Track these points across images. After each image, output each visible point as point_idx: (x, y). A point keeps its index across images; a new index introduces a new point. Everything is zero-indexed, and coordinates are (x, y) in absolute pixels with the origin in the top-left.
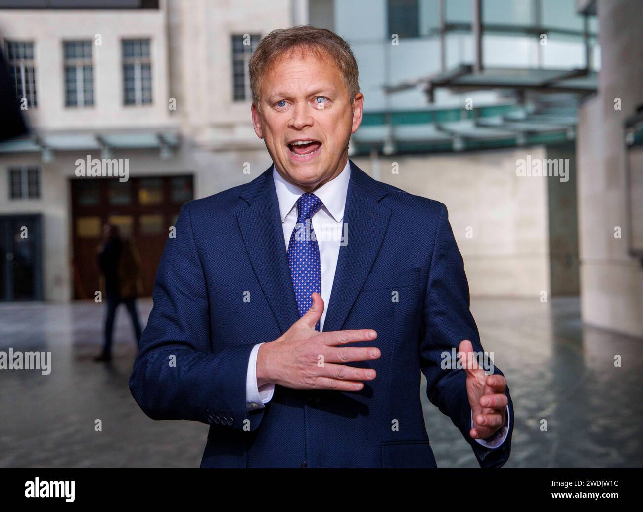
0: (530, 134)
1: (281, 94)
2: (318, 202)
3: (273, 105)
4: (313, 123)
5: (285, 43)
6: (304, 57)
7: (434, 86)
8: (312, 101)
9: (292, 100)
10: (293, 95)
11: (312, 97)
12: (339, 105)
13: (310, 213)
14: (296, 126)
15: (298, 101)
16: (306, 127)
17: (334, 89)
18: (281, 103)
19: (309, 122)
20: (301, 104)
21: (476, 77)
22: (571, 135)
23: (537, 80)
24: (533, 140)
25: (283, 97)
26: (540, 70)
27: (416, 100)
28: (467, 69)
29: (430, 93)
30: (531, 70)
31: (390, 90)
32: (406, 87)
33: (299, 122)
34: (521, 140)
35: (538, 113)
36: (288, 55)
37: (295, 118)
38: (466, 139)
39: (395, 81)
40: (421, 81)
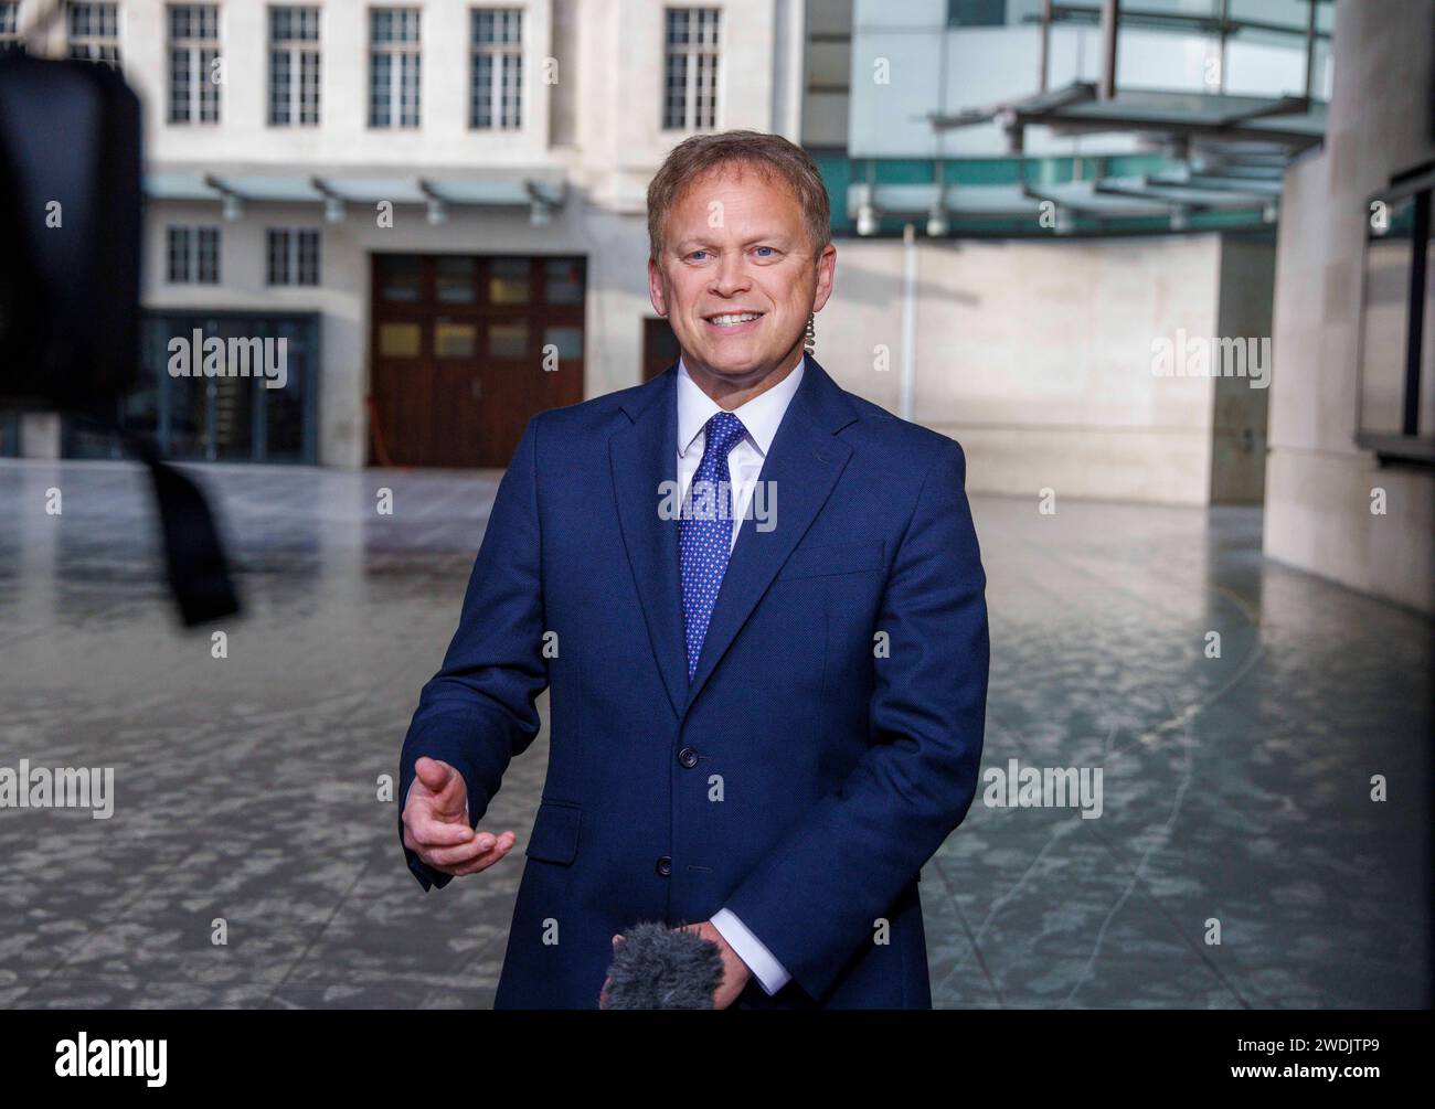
0: (1197, 209)
1: (699, 241)
2: (739, 429)
3: (685, 257)
4: (751, 286)
5: (709, 153)
6: (740, 178)
7: (1023, 120)
8: (751, 252)
9: (716, 250)
10: (718, 243)
11: (750, 247)
12: (794, 260)
13: (723, 445)
14: (722, 291)
15: (728, 251)
16: (738, 293)
17: (788, 235)
18: (698, 255)
19: (744, 285)
20: (732, 256)
21: (1102, 106)
22: (1270, 215)
23: (1214, 115)
24: (1201, 220)
25: (703, 245)
26: (1221, 97)
27: (989, 141)
28: (1087, 91)
29: (1016, 133)
30: (1206, 97)
31: (942, 123)
32: (973, 119)
33: (727, 285)
34: (1177, 222)
35: (1211, 173)
36: (713, 174)
37: (720, 278)
38: (1078, 213)
39: (954, 108)
40: (1001, 110)
